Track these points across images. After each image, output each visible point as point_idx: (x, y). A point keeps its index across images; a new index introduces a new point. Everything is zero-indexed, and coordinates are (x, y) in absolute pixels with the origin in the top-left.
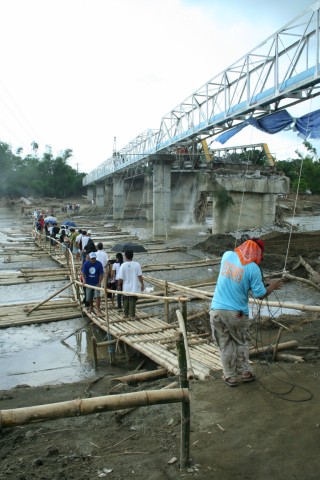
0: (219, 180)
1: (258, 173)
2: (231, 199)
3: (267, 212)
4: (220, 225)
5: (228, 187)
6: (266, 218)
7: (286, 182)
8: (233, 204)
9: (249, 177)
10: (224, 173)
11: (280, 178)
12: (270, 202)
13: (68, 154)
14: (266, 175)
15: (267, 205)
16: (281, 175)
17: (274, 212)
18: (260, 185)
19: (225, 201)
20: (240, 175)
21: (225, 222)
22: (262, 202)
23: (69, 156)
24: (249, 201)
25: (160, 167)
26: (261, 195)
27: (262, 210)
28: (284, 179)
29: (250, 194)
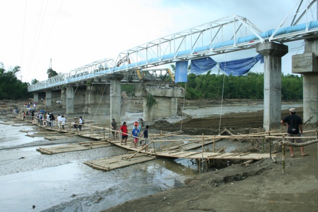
0: (148, 90)
1: (167, 86)
2: (155, 100)
3: (173, 107)
4: (149, 116)
5: (153, 93)
6: (173, 111)
7: (183, 91)
8: (156, 103)
9: (163, 88)
10: (150, 85)
11: (179, 88)
12: (175, 102)
13: (17, 69)
14: (172, 86)
15: (173, 104)
16: (179, 86)
17: (177, 108)
18: (169, 93)
19: (152, 101)
20: (159, 87)
21: (151, 114)
22: (170, 102)
23: (17, 71)
24: (164, 101)
25: (115, 82)
26: (170, 98)
27: (170, 107)
28: (181, 89)
29: (164, 97)
